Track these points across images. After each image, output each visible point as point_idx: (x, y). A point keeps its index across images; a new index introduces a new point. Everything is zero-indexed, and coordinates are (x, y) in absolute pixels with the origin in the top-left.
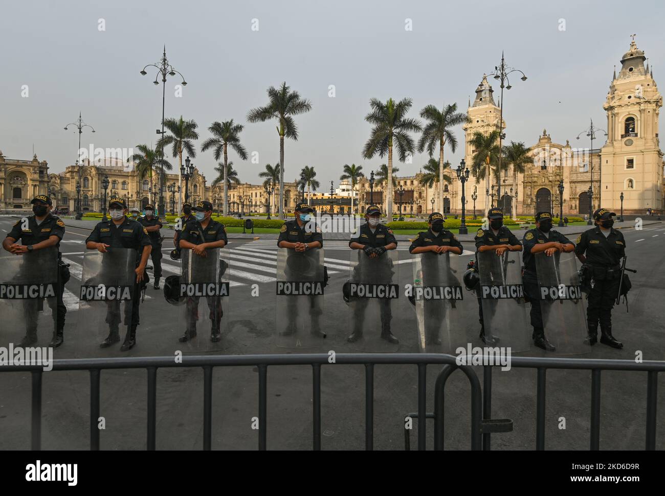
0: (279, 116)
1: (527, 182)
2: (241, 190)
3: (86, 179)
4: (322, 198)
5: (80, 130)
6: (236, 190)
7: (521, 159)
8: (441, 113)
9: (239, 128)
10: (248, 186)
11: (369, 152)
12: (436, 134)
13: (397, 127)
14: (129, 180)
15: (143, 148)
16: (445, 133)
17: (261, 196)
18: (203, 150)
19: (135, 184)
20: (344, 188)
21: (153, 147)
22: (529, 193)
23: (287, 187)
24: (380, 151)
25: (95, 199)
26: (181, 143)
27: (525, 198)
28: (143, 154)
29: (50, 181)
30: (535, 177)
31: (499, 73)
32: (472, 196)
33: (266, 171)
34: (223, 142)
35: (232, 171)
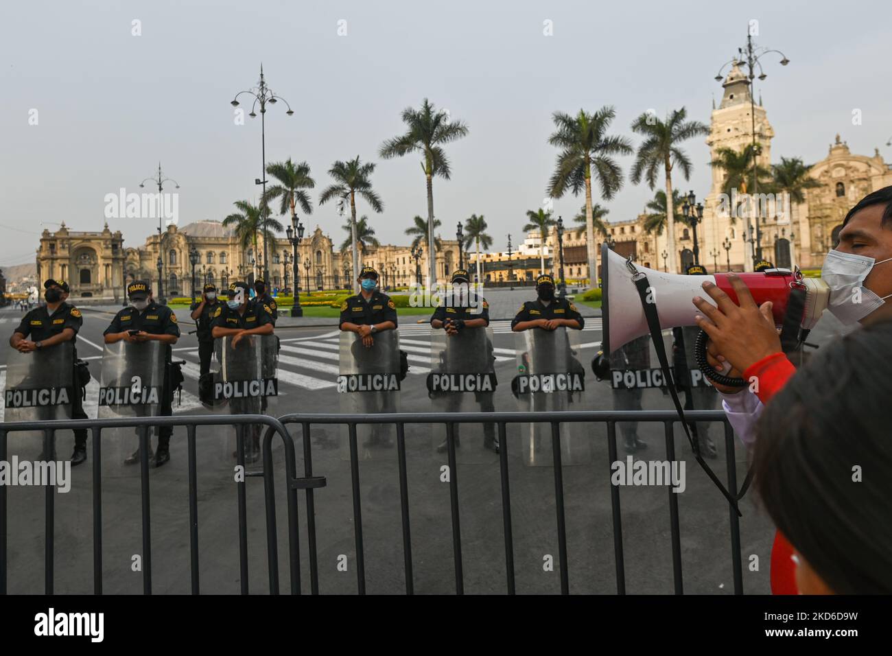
0: (424, 146)
1: (814, 218)
2: (383, 256)
3: (173, 252)
4: (500, 260)
5: (160, 187)
6: (375, 255)
7: (798, 183)
8: (664, 123)
9: (370, 168)
10: (391, 249)
11: (557, 189)
12: (658, 155)
13: (597, 149)
14: (229, 251)
15: (243, 205)
16: (671, 152)
17: (410, 262)
18: (322, 201)
19: (237, 255)
20: (530, 244)
21: (255, 203)
22: (819, 235)
23: (448, 247)
24: (573, 187)
25: (184, 278)
26: (292, 195)
27: (814, 242)
28: (243, 213)
29: (126, 258)
30: (826, 209)
31: (744, 58)
32: (724, 244)
33: (413, 225)
34: (348, 189)
35: (367, 228)
